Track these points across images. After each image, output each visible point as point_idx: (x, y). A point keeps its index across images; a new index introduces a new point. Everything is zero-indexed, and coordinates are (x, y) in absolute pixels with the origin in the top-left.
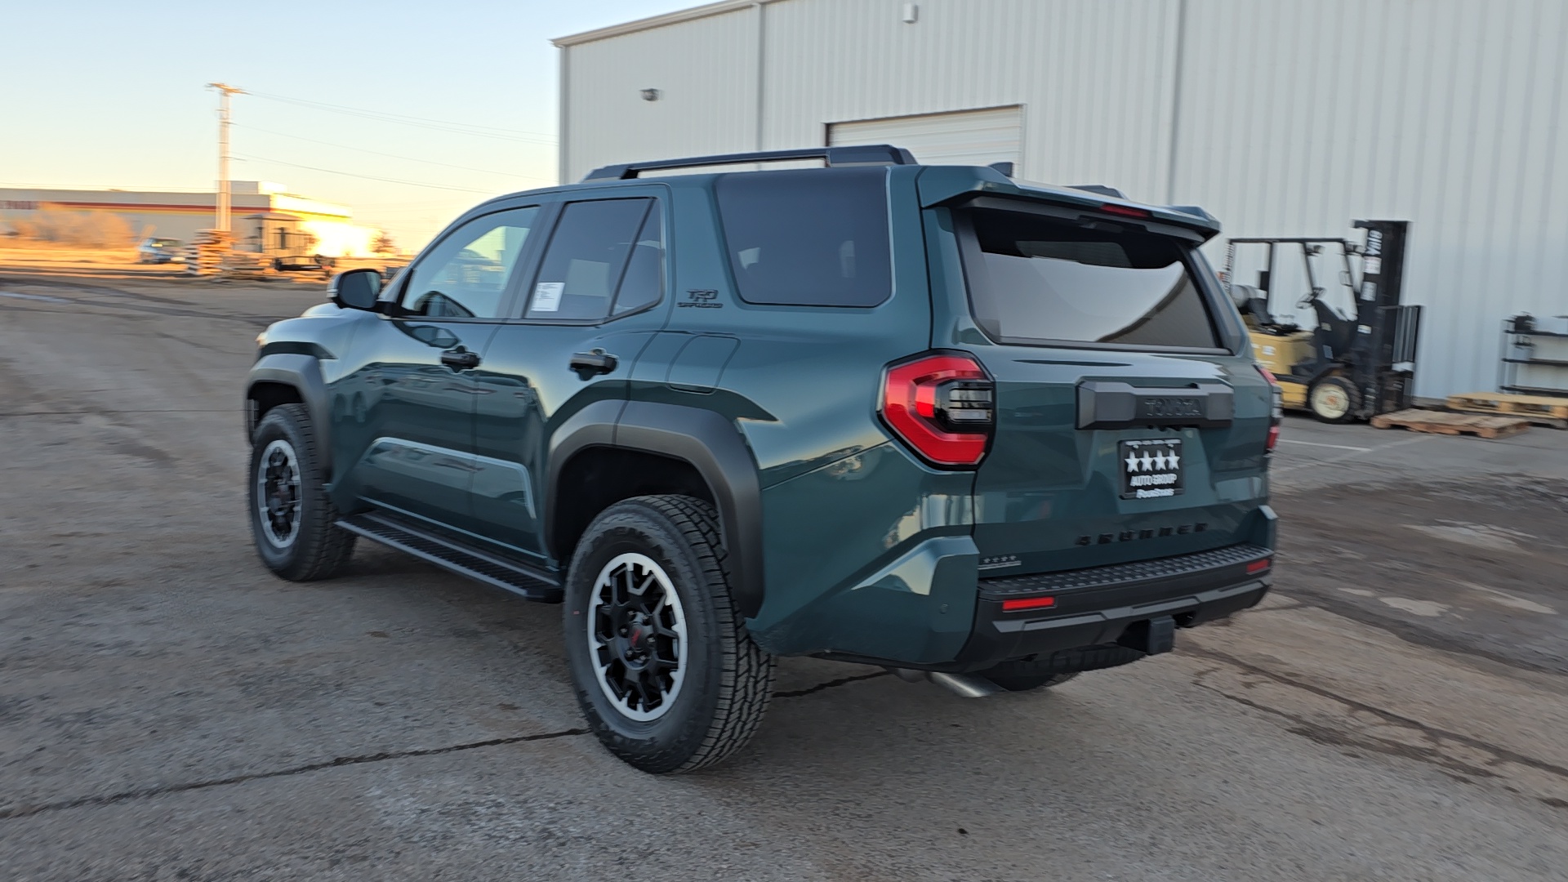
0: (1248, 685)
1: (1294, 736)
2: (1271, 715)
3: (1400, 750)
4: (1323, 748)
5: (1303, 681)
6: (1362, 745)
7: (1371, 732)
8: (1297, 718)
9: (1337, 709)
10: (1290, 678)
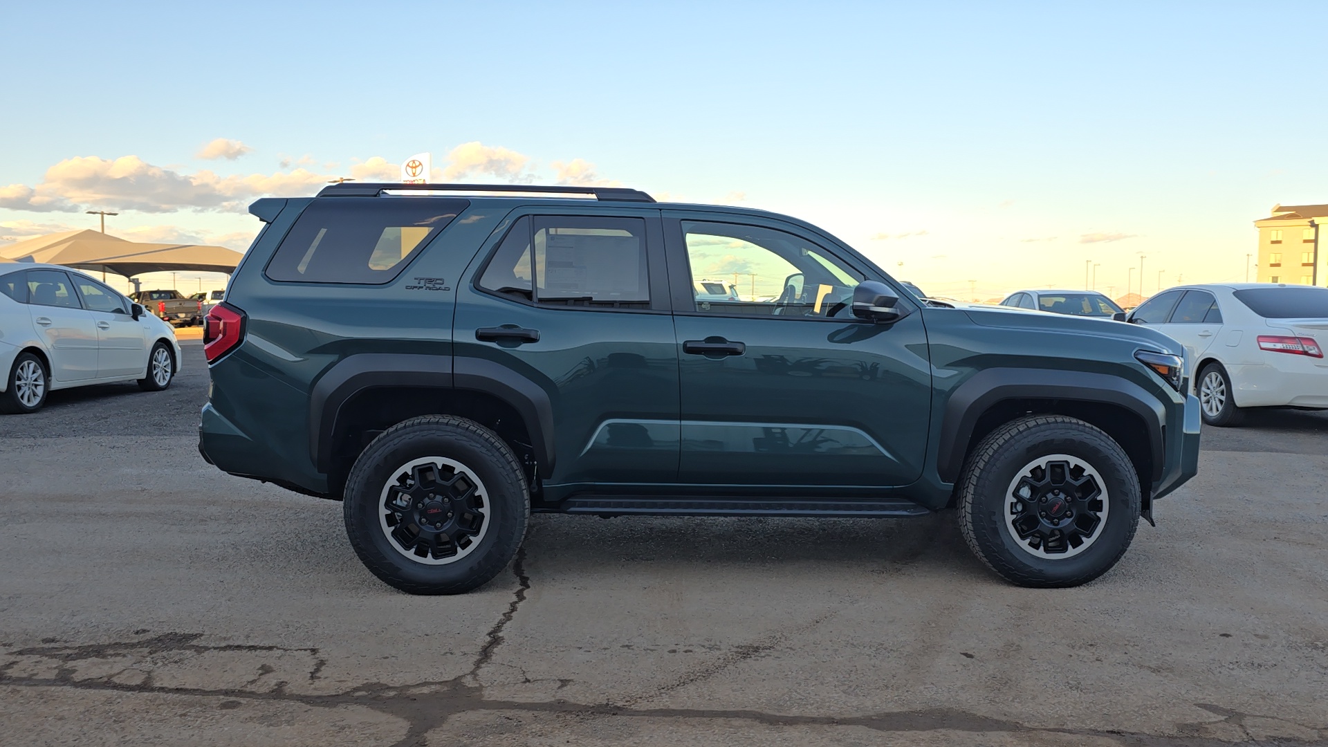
0: (266, 670)
1: (194, 631)
2: (223, 644)
3: (99, 651)
4: (166, 630)
5: (214, 701)
6: (133, 646)
7: (127, 662)
8: (200, 650)
9: (166, 676)
10: (232, 699)
